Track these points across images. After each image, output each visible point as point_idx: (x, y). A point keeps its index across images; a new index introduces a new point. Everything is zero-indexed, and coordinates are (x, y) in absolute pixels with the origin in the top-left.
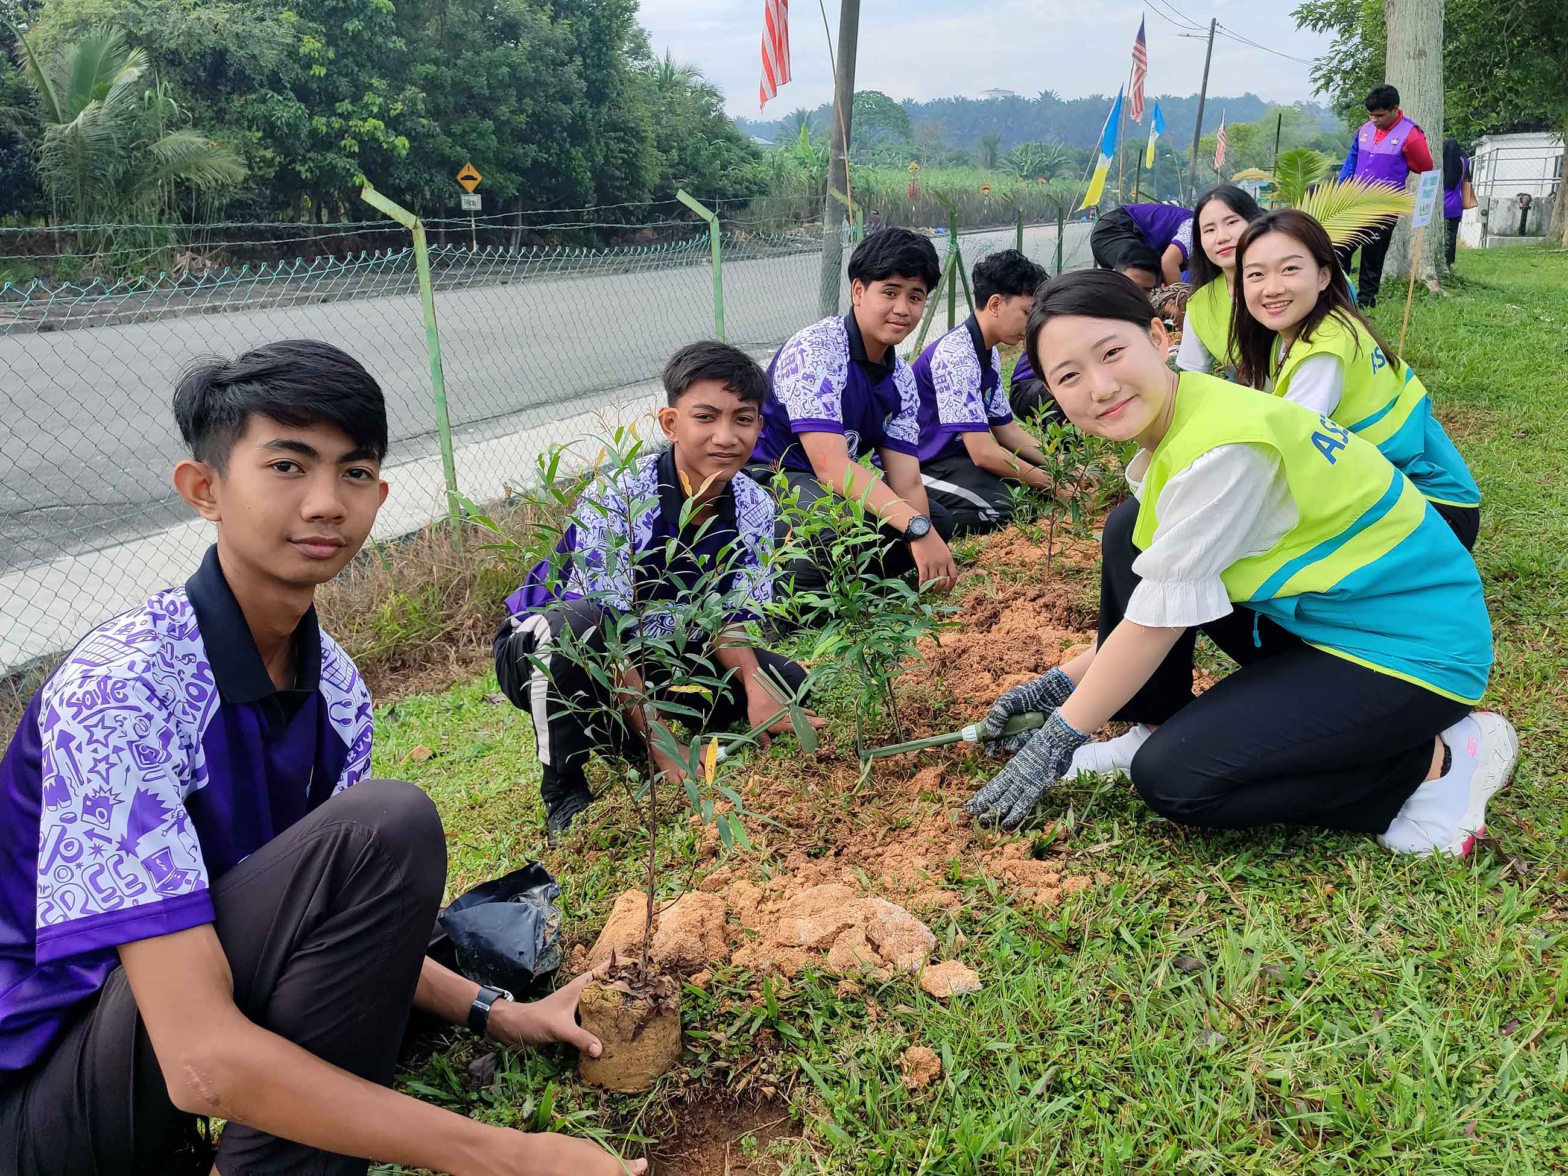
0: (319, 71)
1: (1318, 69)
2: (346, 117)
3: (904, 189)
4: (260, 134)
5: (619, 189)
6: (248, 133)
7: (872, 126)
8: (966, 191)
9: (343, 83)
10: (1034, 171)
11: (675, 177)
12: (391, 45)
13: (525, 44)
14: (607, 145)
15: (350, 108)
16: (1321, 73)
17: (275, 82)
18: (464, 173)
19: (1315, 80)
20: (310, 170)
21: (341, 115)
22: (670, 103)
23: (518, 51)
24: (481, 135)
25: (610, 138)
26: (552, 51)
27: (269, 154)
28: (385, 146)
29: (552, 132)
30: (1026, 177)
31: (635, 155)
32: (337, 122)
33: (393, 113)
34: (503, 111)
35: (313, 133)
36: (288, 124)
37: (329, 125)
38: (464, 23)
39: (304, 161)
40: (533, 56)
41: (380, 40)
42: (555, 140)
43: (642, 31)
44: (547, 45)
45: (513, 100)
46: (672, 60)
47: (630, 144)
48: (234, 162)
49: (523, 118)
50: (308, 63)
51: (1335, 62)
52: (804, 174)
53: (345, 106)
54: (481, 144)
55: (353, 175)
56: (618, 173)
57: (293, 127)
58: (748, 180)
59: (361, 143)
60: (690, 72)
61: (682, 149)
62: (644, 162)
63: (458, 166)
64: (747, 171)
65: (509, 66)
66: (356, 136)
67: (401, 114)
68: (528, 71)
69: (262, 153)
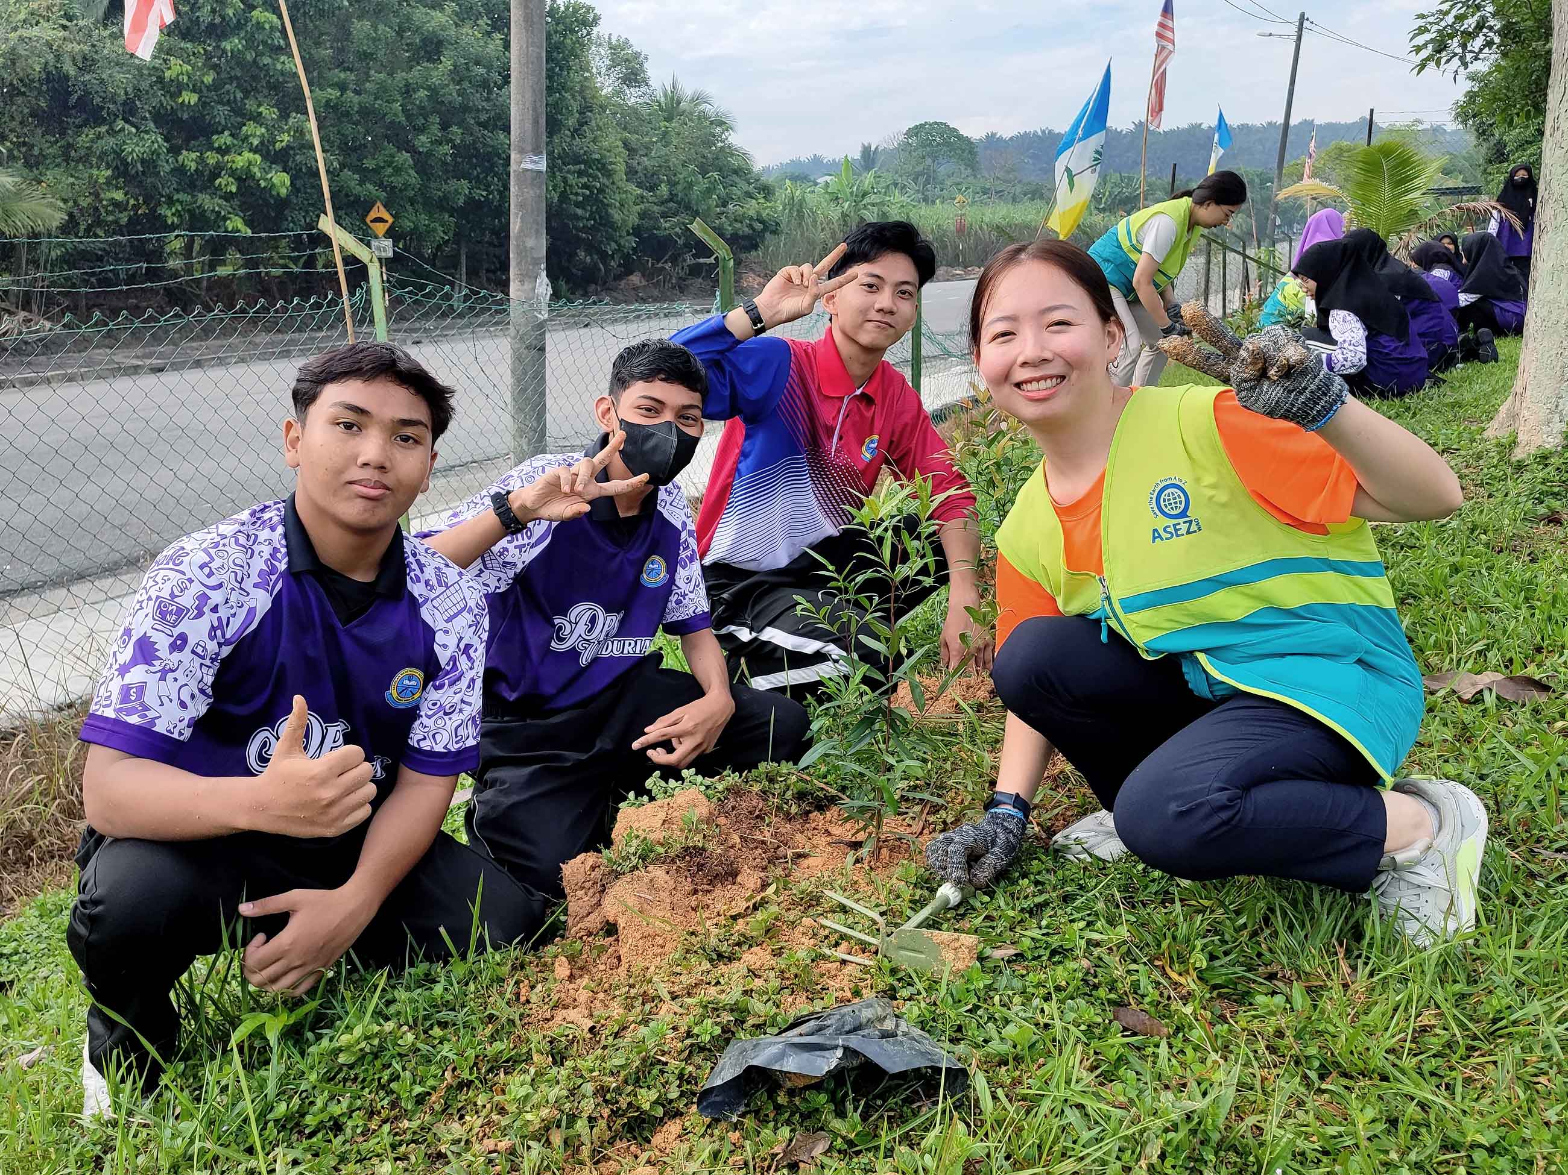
0: (189, 98)
1: (1422, 30)
2: (223, 151)
3: (950, 226)
4: (109, 172)
5: (581, 230)
6: (95, 172)
7: (935, 159)
8: (1028, 227)
9: (221, 112)
10: (1113, 202)
11: (664, 215)
12: (279, 67)
13: (447, 63)
14: (565, 180)
15: (229, 140)
16: (1428, 36)
17: (129, 111)
18: (373, 215)
19: (1418, 49)
20: (177, 214)
21: (219, 150)
22: (665, 134)
23: (440, 72)
24: (398, 170)
25: (568, 172)
26: (482, 71)
27: (119, 196)
28: (263, 184)
29: (493, 165)
30: (1104, 210)
31: (601, 191)
32: (212, 158)
33: (278, 146)
34: (423, 141)
35: (180, 171)
36: (143, 161)
37: (201, 160)
38: (374, 40)
39: (171, 202)
40: (458, 75)
41: (266, 60)
42: (496, 174)
43: (637, 55)
44: (477, 63)
45: (435, 129)
46: (679, 86)
47: (595, 178)
48: (51, 205)
49: (447, 149)
50: (174, 88)
51: (1450, 19)
52: (835, 213)
53: (224, 139)
54: (398, 181)
55: (225, 219)
56: (579, 212)
57: (150, 164)
58: (751, 219)
59: (239, 180)
60: (698, 99)
61: (672, 184)
62: (613, 199)
63: (369, 206)
64: (752, 208)
65: (429, 88)
66: (233, 173)
67: (289, 147)
68: (451, 95)
69: (109, 195)
